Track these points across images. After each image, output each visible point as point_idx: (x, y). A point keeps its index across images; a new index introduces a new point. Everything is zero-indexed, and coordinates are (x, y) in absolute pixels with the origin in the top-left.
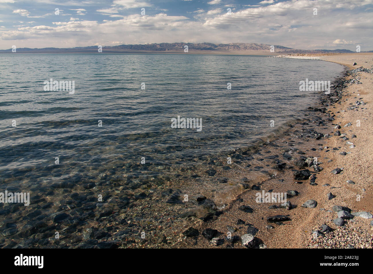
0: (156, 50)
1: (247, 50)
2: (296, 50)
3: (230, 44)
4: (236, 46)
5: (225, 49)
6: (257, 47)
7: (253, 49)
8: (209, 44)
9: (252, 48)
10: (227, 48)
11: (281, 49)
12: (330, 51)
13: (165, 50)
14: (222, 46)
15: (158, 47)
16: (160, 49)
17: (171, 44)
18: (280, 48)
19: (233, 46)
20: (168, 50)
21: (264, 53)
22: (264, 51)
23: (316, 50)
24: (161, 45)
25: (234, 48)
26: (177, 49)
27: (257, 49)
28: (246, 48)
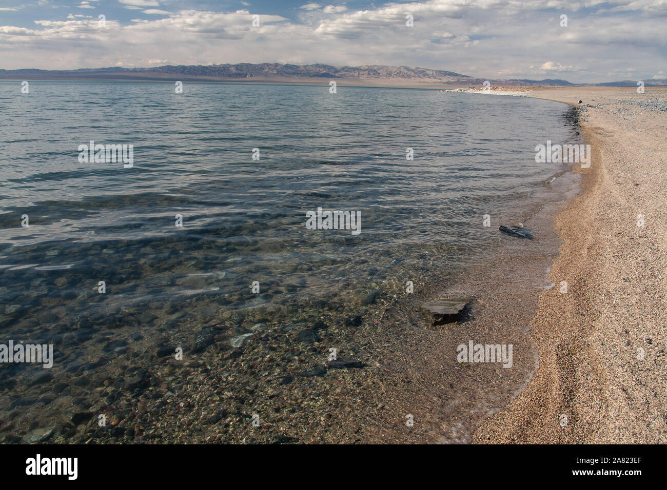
0: (230, 76)
1: (391, 79)
2: (477, 80)
3: (361, 66)
4: (373, 71)
5: (352, 76)
6: (409, 73)
7: (403, 76)
8: (324, 66)
9: (399, 74)
10: (356, 74)
11: (452, 77)
12: (535, 82)
13: (245, 77)
14: (347, 71)
15: (233, 70)
16: (236, 74)
17: (255, 66)
18: (449, 75)
19: (366, 70)
20: (251, 76)
21: (421, 84)
22: (422, 80)
23: (510, 80)
24: (237, 67)
25: (369, 74)
26: (266, 75)
27: (409, 77)
28: (389, 74)
